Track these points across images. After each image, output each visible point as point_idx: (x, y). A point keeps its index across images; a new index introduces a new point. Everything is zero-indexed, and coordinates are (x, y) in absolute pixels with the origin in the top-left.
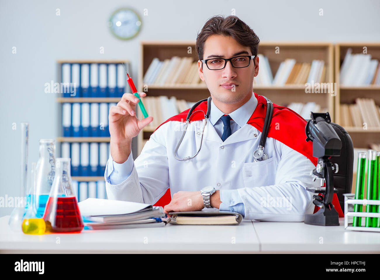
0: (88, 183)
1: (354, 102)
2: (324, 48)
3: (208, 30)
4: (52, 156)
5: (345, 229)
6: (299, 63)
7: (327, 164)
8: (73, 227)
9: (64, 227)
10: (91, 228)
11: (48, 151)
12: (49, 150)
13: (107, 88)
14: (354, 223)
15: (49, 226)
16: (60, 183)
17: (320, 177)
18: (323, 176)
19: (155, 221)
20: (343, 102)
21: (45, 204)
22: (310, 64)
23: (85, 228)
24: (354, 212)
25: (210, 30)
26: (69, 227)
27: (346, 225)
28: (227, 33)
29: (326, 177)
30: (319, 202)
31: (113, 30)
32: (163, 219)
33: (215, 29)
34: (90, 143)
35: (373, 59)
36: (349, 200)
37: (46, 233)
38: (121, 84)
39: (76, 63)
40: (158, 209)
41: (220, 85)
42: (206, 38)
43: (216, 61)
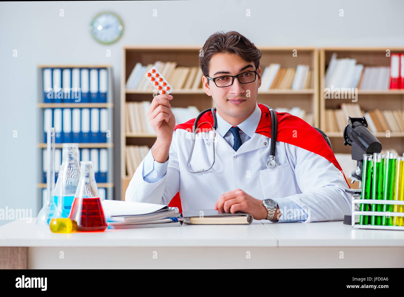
1: (339, 107)
3: (213, 49)
5: (353, 227)
6: (283, 67)
10: (113, 227)
12: (71, 154)
13: (89, 93)
14: (360, 222)
15: (75, 225)
17: (359, 179)
19: (172, 220)
20: (328, 107)
22: (295, 69)
23: (108, 227)
24: (361, 211)
25: (215, 49)
26: (92, 226)
27: (353, 223)
28: (232, 51)
31: (94, 34)
32: (179, 219)
33: (219, 48)
35: (358, 63)
36: (356, 200)
37: (73, 232)
38: (103, 89)
39: (57, 68)
40: (174, 210)
41: (228, 100)
42: (211, 57)
43: (223, 78)
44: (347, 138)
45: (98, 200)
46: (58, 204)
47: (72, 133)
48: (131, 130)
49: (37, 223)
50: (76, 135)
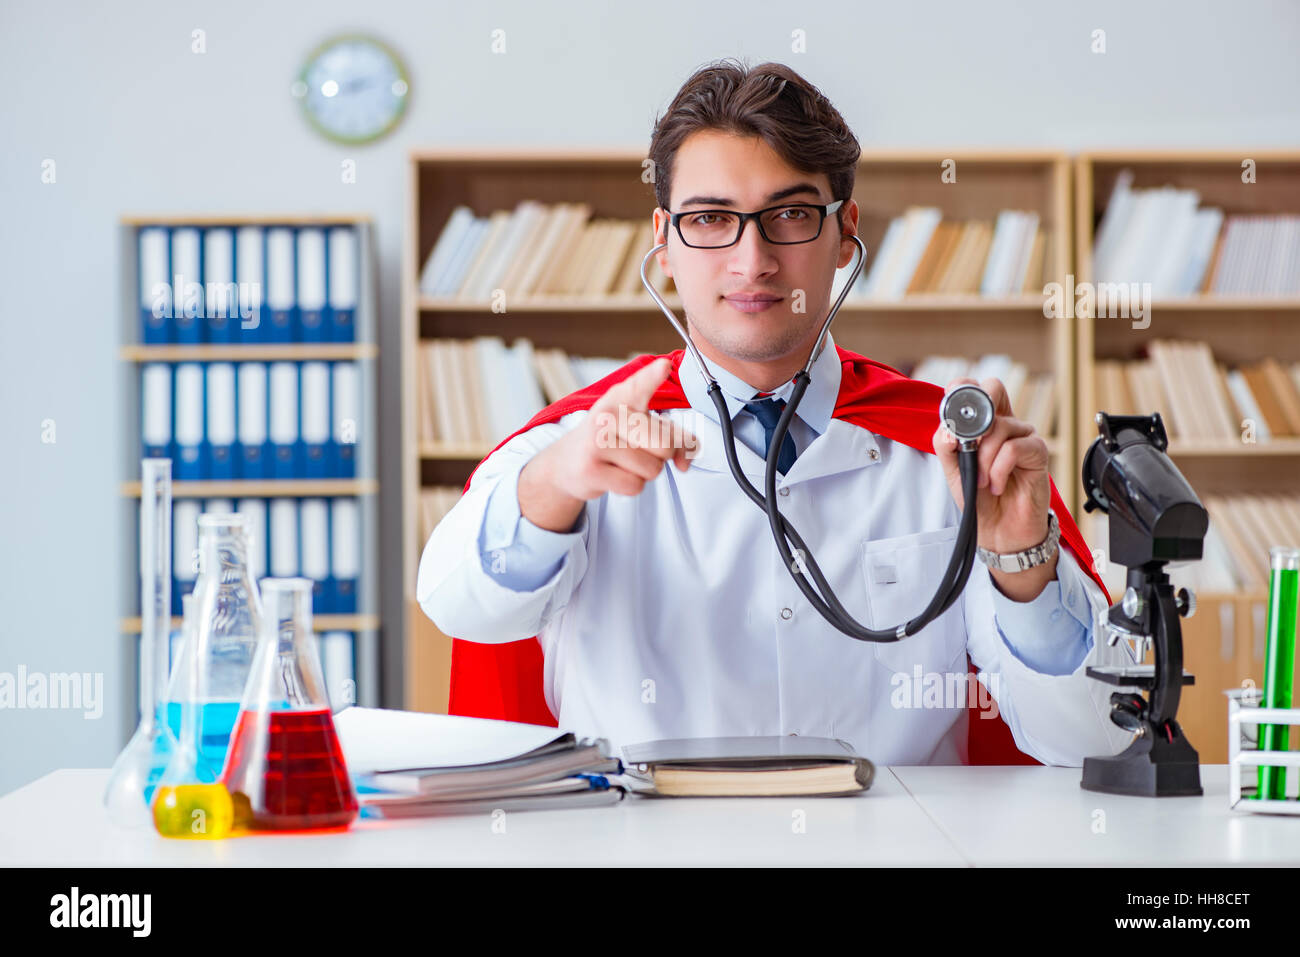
1: (1141, 354)
2: (1039, 170)
3: (688, 113)
5: (1231, 808)
6: (952, 219)
7: (1158, 588)
10: (378, 812)
13: (296, 312)
17: (1133, 632)
18: (1146, 629)
19: (586, 785)
20: (1103, 355)
22: (992, 224)
23: (361, 812)
25: (693, 115)
27: (1234, 792)
28: (749, 127)
29: (1154, 631)
30: (1130, 717)
31: (310, 110)
32: (613, 779)
33: (710, 113)
34: (235, 501)
35: (1204, 205)
36: (1244, 711)
37: (234, 834)
38: (342, 298)
39: (188, 227)
40: (594, 746)
41: (722, 297)
42: (682, 139)
43: (710, 217)
44: (1094, 487)
46: (183, 733)
47: (237, 447)
48: (437, 436)
49: (106, 800)
50: (253, 453)
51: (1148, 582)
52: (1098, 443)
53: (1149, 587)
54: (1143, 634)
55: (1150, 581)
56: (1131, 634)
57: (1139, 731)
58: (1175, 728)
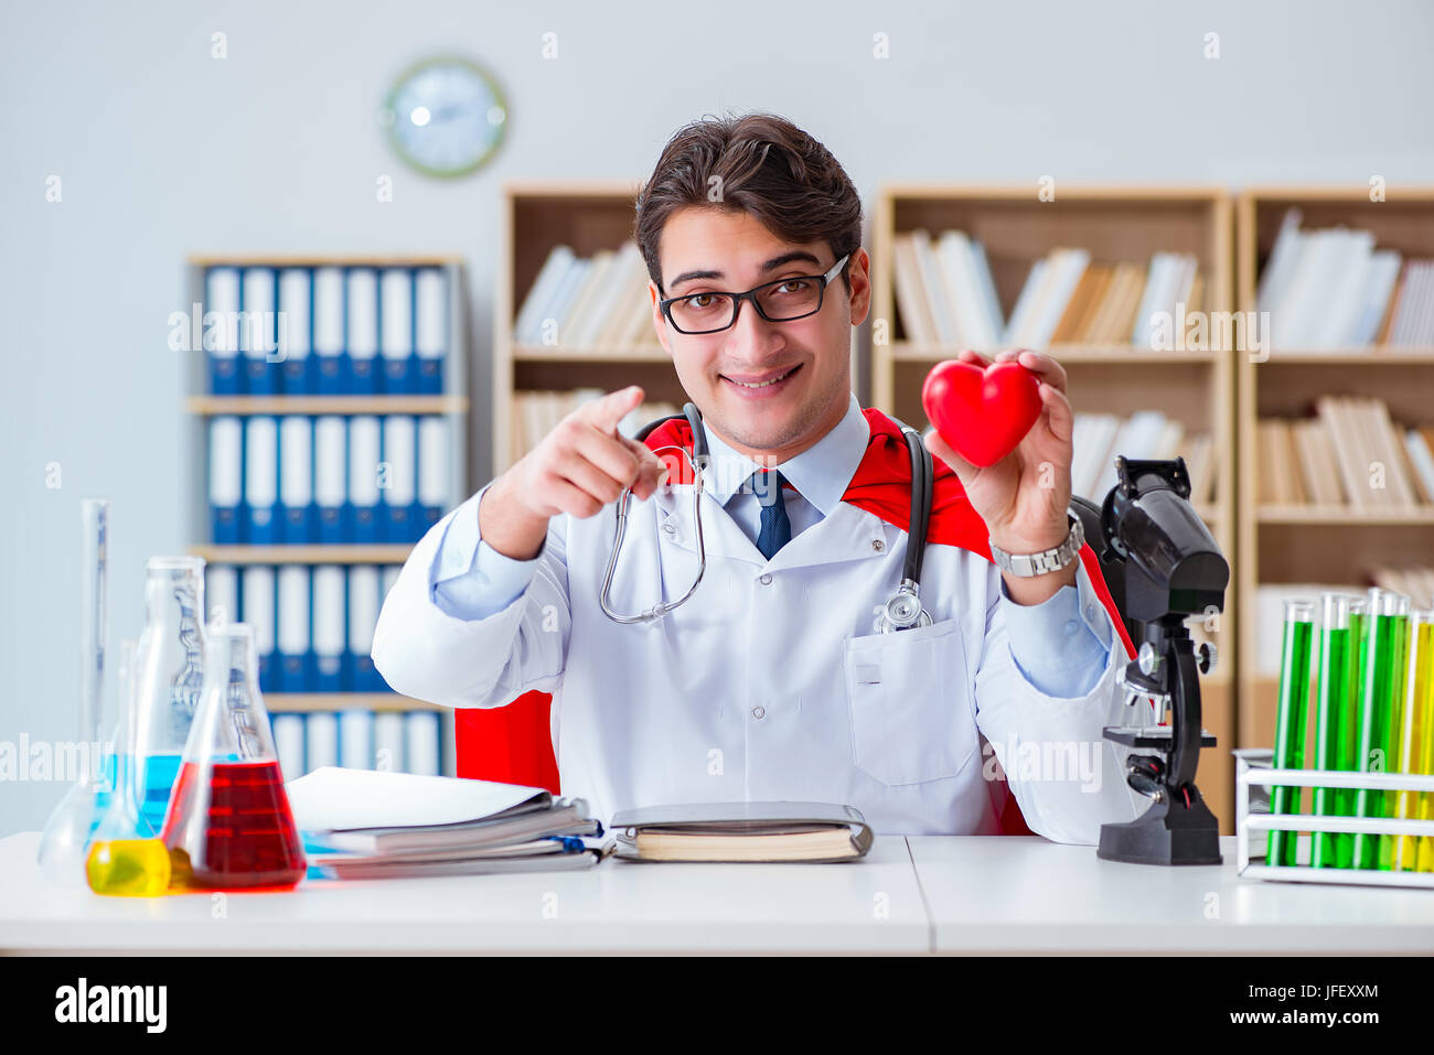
0: (304, 716)
1: (1310, 413)
2: (1196, 209)
3: (670, 192)
4: (190, 616)
5: (1240, 875)
6: (1101, 264)
7: (1177, 643)
8: (265, 869)
9: (237, 867)
10: (332, 872)
11: (178, 598)
12: (180, 594)
13: (379, 361)
15: (184, 866)
16: (221, 713)
17: (1151, 690)
18: (1164, 687)
19: (560, 847)
20: (1267, 412)
21: (169, 790)
22: (1145, 268)
23: (312, 872)
24: (1272, 813)
25: (675, 194)
27: (1243, 860)
29: (1172, 689)
30: (1147, 781)
31: (398, 141)
32: (589, 842)
33: (691, 189)
34: (311, 568)
36: (1253, 772)
37: (173, 893)
38: (430, 346)
39: (261, 267)
40: (572, 806)
41: (720, 376)
42: (666, 217)
43: (704, 299)
44: (1113, 535)
45: (269, 771)
47: (313, 509)
50: (331, 515)
51: (1166, 637)
52: (1117, 488)
53: (1167, 642)
54: (1162, 693)
55: (1168, 635)
56: (1149, 692)
57: (1155, 796)
58: (1193, 792)
